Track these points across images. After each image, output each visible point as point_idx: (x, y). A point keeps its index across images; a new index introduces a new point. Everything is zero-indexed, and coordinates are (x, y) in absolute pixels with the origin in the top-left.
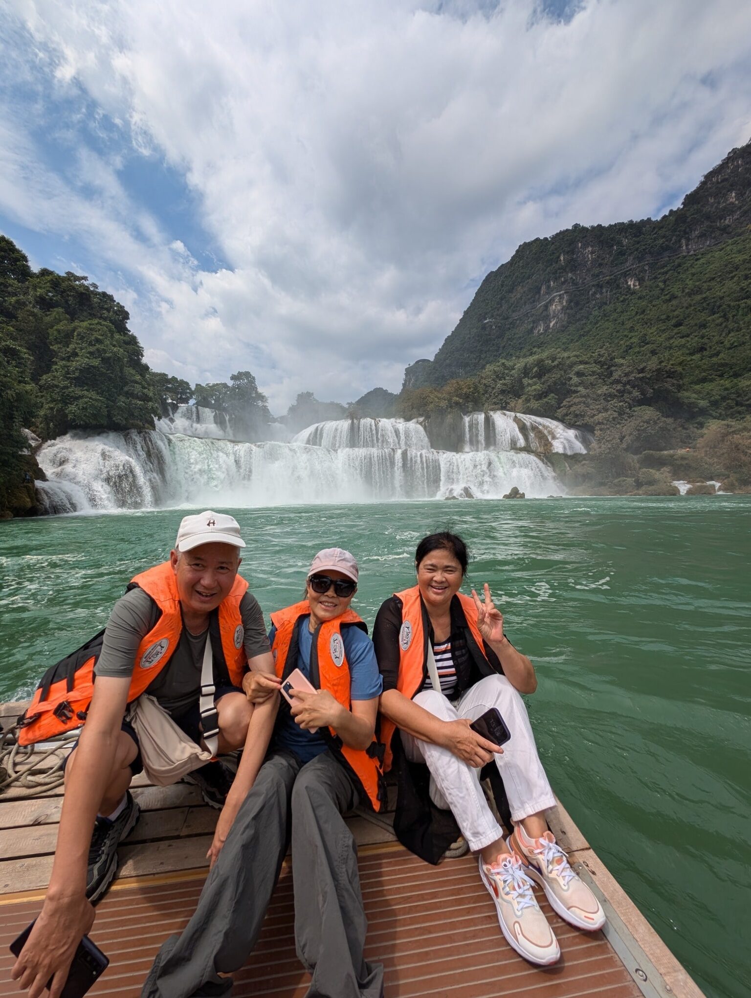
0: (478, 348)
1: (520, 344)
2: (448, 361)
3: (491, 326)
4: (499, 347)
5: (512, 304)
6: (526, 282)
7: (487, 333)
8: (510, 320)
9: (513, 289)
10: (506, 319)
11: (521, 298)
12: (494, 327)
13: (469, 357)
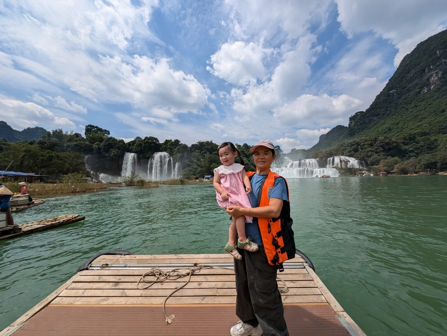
0: (385, 106)
1: (410, 101)
2: (368, 115)
3: (394, 94)
4: (398, 104)
5: (408, 80)
6: (416, 67)
7: (391, 98)
8: (407, 89)
9: (409, 71)
10: (404, 88)
11: (413, 76)
12: (395, 94)
13: (380, 111)
